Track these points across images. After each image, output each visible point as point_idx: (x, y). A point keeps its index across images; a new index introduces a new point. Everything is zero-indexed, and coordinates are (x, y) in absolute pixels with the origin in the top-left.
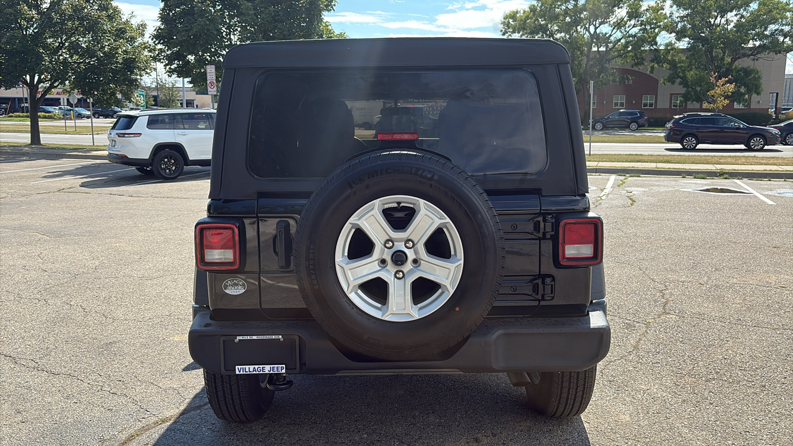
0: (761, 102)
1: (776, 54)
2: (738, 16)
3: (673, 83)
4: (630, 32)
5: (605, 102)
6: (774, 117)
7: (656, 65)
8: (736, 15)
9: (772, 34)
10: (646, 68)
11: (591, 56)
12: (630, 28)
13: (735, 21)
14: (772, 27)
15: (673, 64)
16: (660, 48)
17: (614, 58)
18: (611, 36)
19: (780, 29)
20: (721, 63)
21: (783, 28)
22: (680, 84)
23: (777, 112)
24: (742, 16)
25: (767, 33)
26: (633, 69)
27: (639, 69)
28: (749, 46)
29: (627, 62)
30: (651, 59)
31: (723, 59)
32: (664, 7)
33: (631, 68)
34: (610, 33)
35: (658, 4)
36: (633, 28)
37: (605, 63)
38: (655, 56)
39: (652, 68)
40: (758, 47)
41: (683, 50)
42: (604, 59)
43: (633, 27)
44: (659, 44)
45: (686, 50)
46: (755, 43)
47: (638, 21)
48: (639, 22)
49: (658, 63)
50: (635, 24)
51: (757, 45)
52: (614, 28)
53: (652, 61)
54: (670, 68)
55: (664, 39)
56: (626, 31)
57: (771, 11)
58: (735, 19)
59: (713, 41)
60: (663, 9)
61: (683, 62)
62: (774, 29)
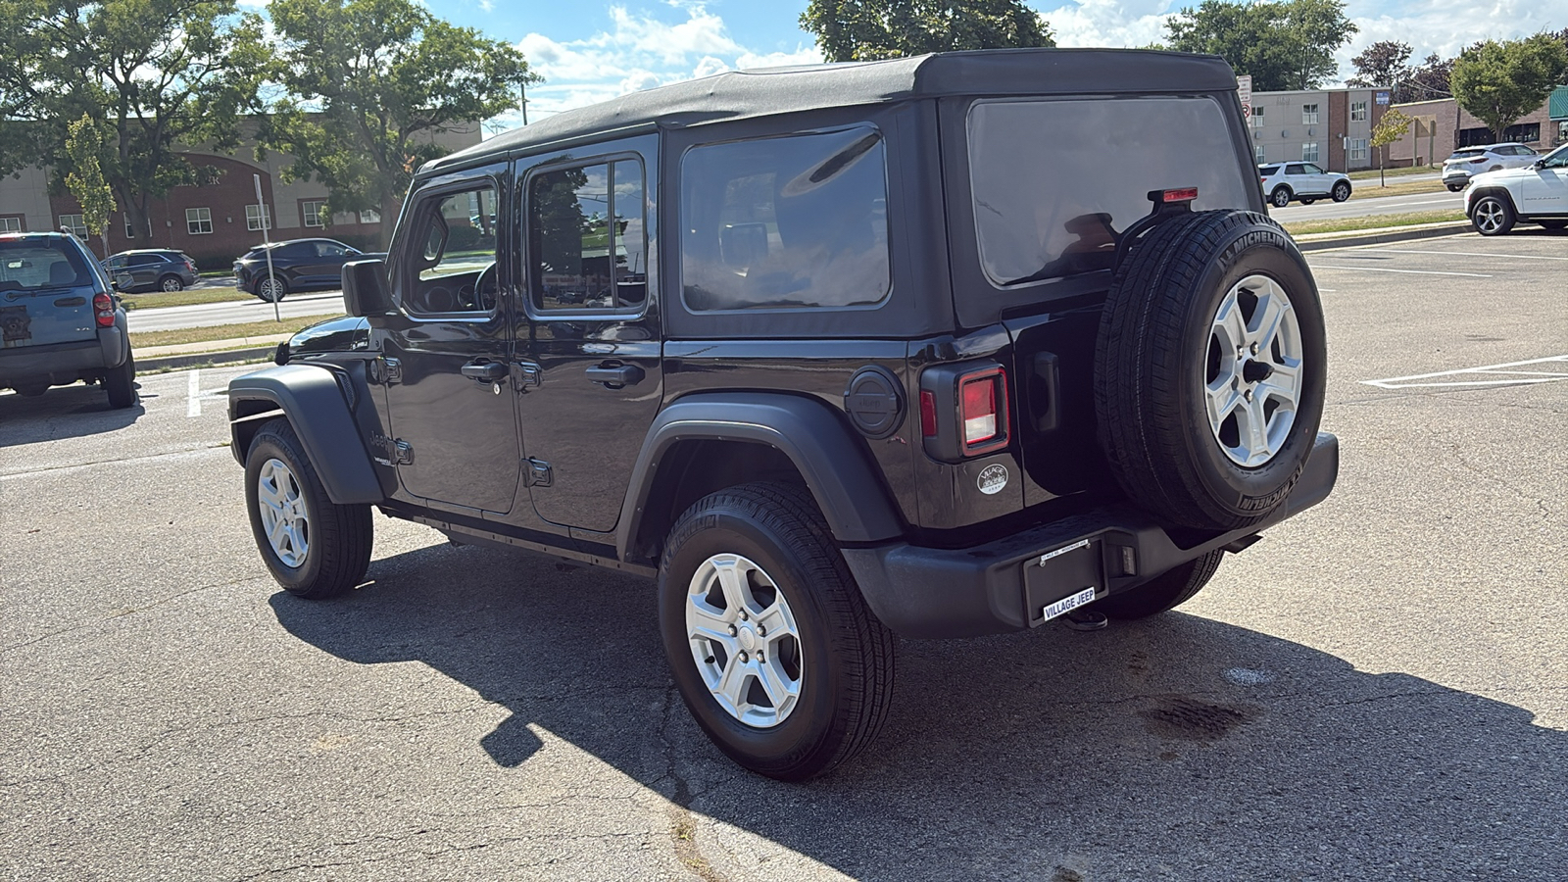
0: (457, 207)
1: (469, 121)
2: (394, 55)
3: (306, 178)
4: (204, 80)
5: (169, 224)
6: (483, 233)
7: (267, 145)
8: (389, 52)
9: (461, 87)
10: (247, 151)
11: (129, 128)
12: (202, 71)
13: (389, 63)
14: (459, 74)
15: (300, 144)
16: (268, 112)
17: (177, 132)
18: (162, 87)
19: (471, 78)
20: (381, 139)
21: (476, 76)
22: (319, 179)
23: (485, 223)
24: (400, 55)
25: (451, 84)
26: (217, 154)
27: (230, 154)
28: (429, 107)
29: (203, 141)
30: (255, 134)
31: (383, 133)
32: (262, 32)
33: (212, 153)
34: (160, 82)
35: (248, 26)
36: (208, 73)
37: (160, 143)
38: (262, 126)
39: (261, 150)
40: (441, 109)
41: (314, 116)
42: (158, 136)
43: (208, 70)
44: (264, 104)
45: (324, 116)
46: (435, 102)
47: (216, 58)
48: (220, 60)
49: (271, 142)
50: (210, 65)
51: (438, 107)
52: (165, 73)
53: (258, 138)
54: (293, 149)
55: (271, 94)
56: (193, 78)
57: (450, 47)
58: (389, 60)
59: (368, 98)
60: (261, 37)
61: (316, 137)
62: (462, 78)
